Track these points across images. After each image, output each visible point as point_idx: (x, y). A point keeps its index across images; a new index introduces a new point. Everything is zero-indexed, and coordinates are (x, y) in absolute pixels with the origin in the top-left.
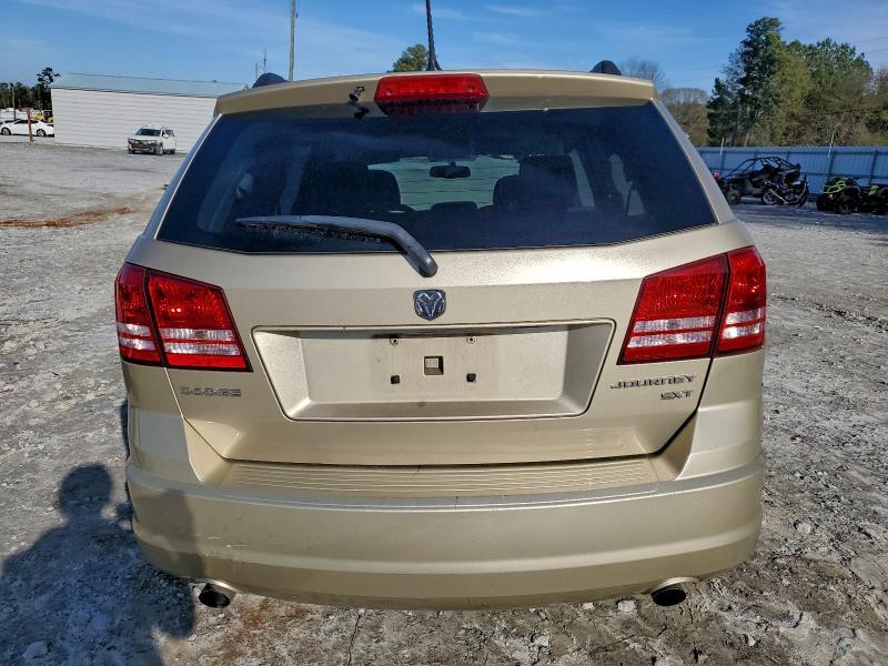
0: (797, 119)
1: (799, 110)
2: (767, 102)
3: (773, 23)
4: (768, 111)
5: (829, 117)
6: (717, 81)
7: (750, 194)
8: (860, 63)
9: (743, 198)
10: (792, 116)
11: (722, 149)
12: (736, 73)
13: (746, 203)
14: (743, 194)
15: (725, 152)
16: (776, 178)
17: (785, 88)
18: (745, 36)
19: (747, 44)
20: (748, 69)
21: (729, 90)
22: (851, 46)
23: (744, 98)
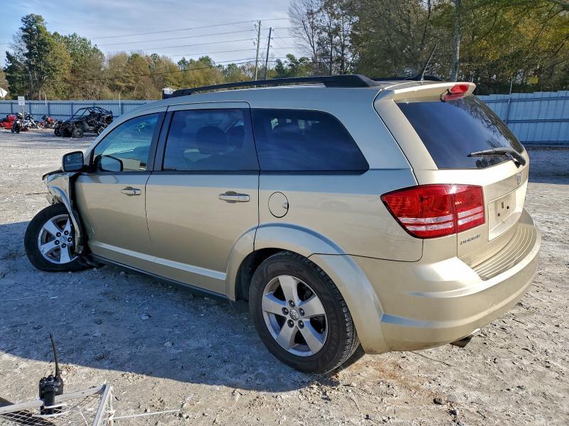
0: (68, 82)
1: (68, 76)
2: (48, 71)
3: (39, 19)
4: (50, 76)
5: (88, 82)
6: (7, 53)
7: (88, 131)
8: (95, 50)
9: (84, 133)
10: (65, 80)
11: (46, 102)
12: (20, 49)
13: (87, 136)
14: (85, 131)
15: (49, 104)
16: (101, 119)
17: (57, 62)
18: (22, 25)
19: (24, 30)
20: (30, 47)
21: (18, 60)
22: (88, 40)
23: (31, 67)
